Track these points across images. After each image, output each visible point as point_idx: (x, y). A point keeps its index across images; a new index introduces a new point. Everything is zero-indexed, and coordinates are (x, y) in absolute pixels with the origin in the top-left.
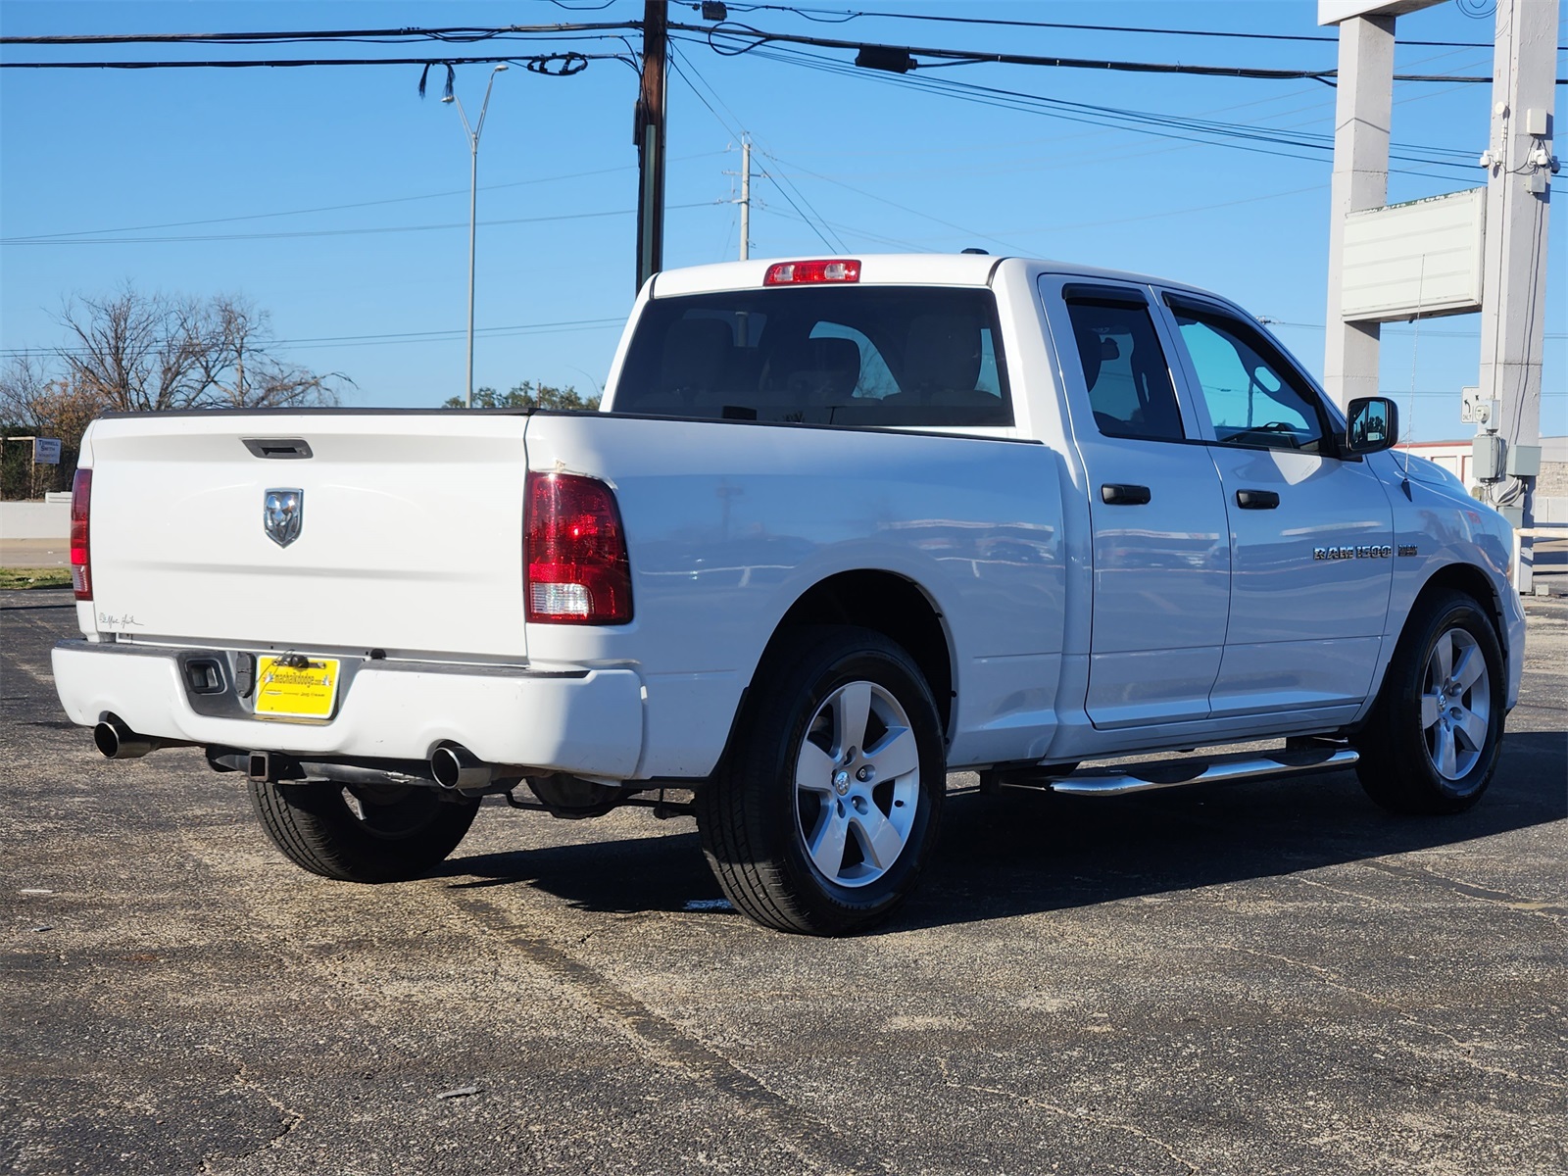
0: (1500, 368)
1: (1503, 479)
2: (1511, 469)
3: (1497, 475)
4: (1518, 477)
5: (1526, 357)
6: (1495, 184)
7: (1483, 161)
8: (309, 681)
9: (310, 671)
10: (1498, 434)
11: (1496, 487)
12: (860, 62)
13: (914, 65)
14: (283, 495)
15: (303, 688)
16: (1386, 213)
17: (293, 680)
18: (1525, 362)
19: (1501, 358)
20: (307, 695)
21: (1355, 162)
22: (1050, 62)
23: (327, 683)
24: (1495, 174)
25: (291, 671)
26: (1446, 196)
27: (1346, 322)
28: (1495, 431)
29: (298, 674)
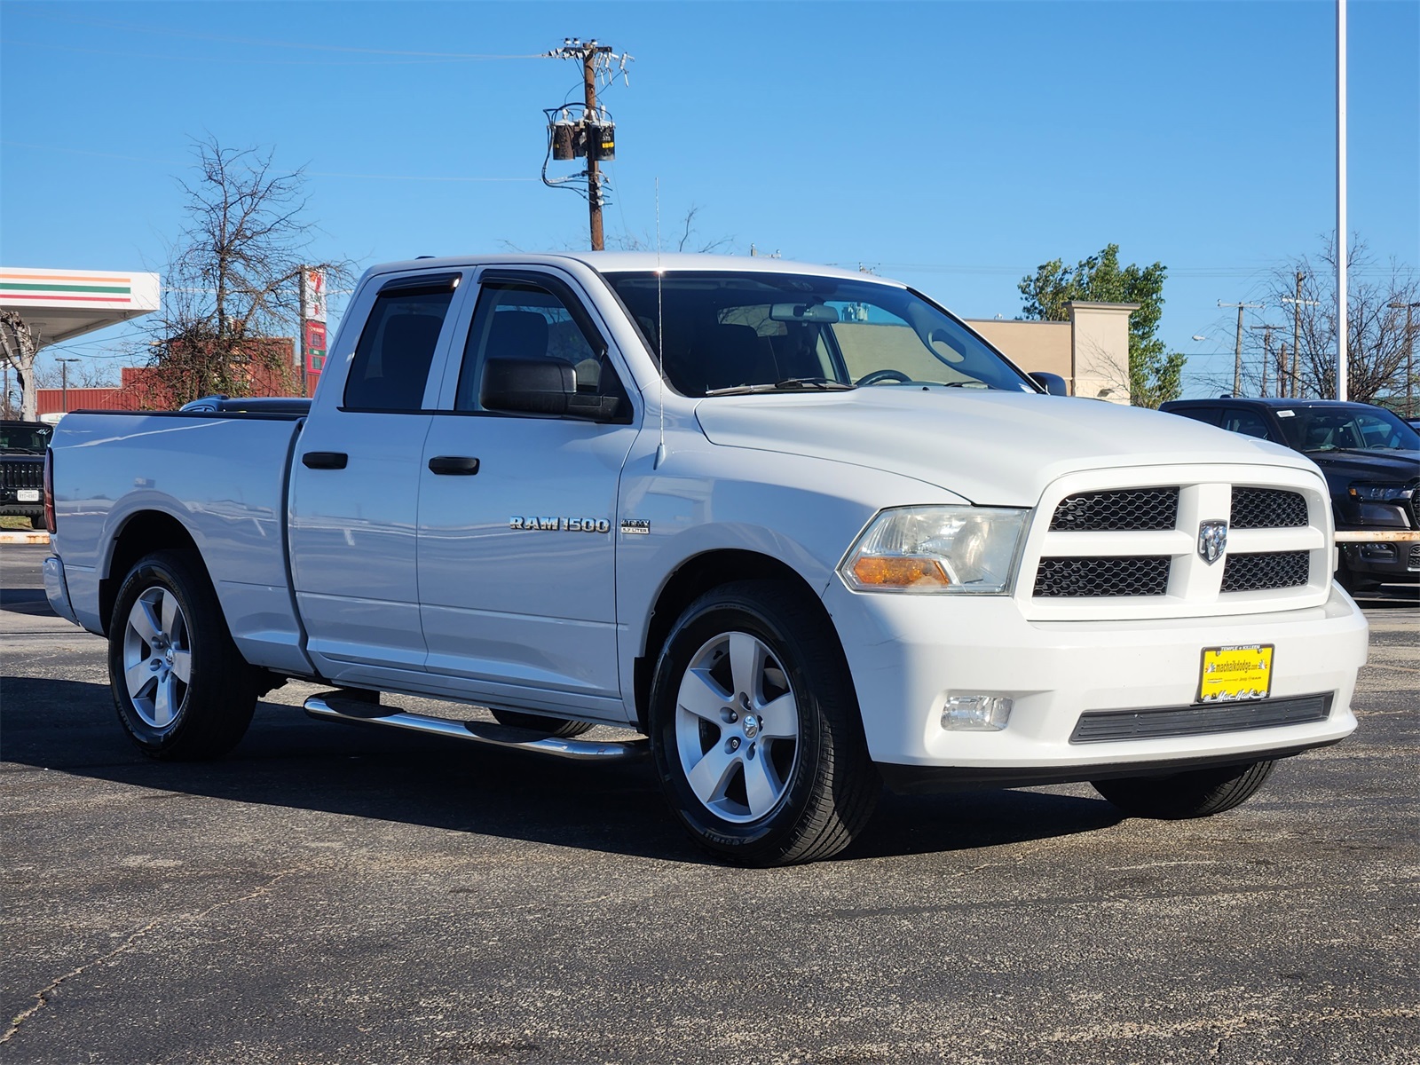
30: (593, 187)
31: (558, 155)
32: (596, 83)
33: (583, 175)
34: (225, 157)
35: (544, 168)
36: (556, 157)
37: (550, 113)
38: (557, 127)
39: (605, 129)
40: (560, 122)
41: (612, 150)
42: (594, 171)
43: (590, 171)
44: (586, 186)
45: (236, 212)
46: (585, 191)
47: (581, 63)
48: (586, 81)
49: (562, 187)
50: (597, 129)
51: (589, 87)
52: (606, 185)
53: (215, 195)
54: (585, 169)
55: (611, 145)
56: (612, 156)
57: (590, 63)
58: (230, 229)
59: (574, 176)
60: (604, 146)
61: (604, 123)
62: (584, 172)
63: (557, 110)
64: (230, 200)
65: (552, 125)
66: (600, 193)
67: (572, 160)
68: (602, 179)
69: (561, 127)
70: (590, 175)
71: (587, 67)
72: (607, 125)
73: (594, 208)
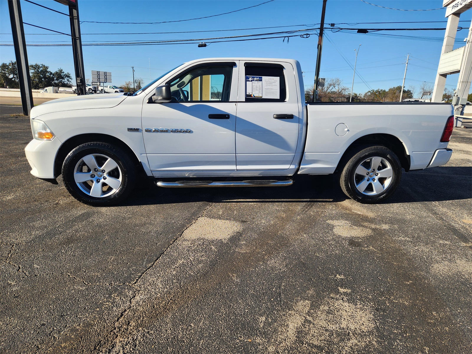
0: (461, 83)
1: (458, 105)
2: (460, 103)
3: (456, 104)
4: (461, 105)
5: (467, 81)
6: (467, 45)
7: (465, 40)
10: (458, 96)
11: (456, 106)
12: (358, 32)
13: (368, 32)
16: (449, 53)
18: (467, 82)
19: (462, 81)
21: (446, 44)
22: (394, 29)
24: (468, 43)
26: (458, 48)
27: (440, 75)
28: (458, 95)
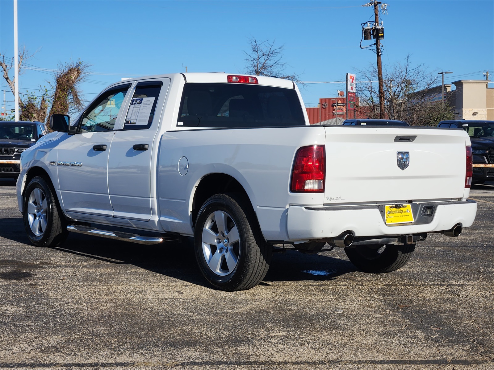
8: (402, 212)
9: (402, 209)
14: (403, 153)
15: (400, 214)
17: (397, 212)
20: (402, 216)
23: (408, 211)
25: (395, 209)
29: (397, 210)
30: (378, 49)
31: (366, 38)
32: (379, 14)
33: (374, 45)
34: (258, 44)
35: (361, 43)
36: (365, 39)
37: (363, 25)
38: (365, 29)
39: (380, 29)
40: (366, 28)
41: (383, 36)
42: (378, 43)
43: (377, 44)
44: (376, 49)
45: (262, 60)
46: (375, 50)
47: (374, 7)
48: (375, 13)
49: (367, 49)
50: (377, 29)
51: (376, 15)
52: (382, 48)
53: (255, 56)
54: (375, 42)
55: (382, 34)
56: (383, 38)
57: (376, 7)
58: (260, 66)
59: (371, 45)
60: (380, 35)
61: (380, 27)
62: (375, 44)
63: (364, 24)
64: (259, 57)
65: (363, 28)
66: (379, 51)
67: (370, 40)
68: (381, 46)
69: (366, 29)
70: (377, 45)
71: (375, 9)
72: (381, 28)
73: (378, 56)
